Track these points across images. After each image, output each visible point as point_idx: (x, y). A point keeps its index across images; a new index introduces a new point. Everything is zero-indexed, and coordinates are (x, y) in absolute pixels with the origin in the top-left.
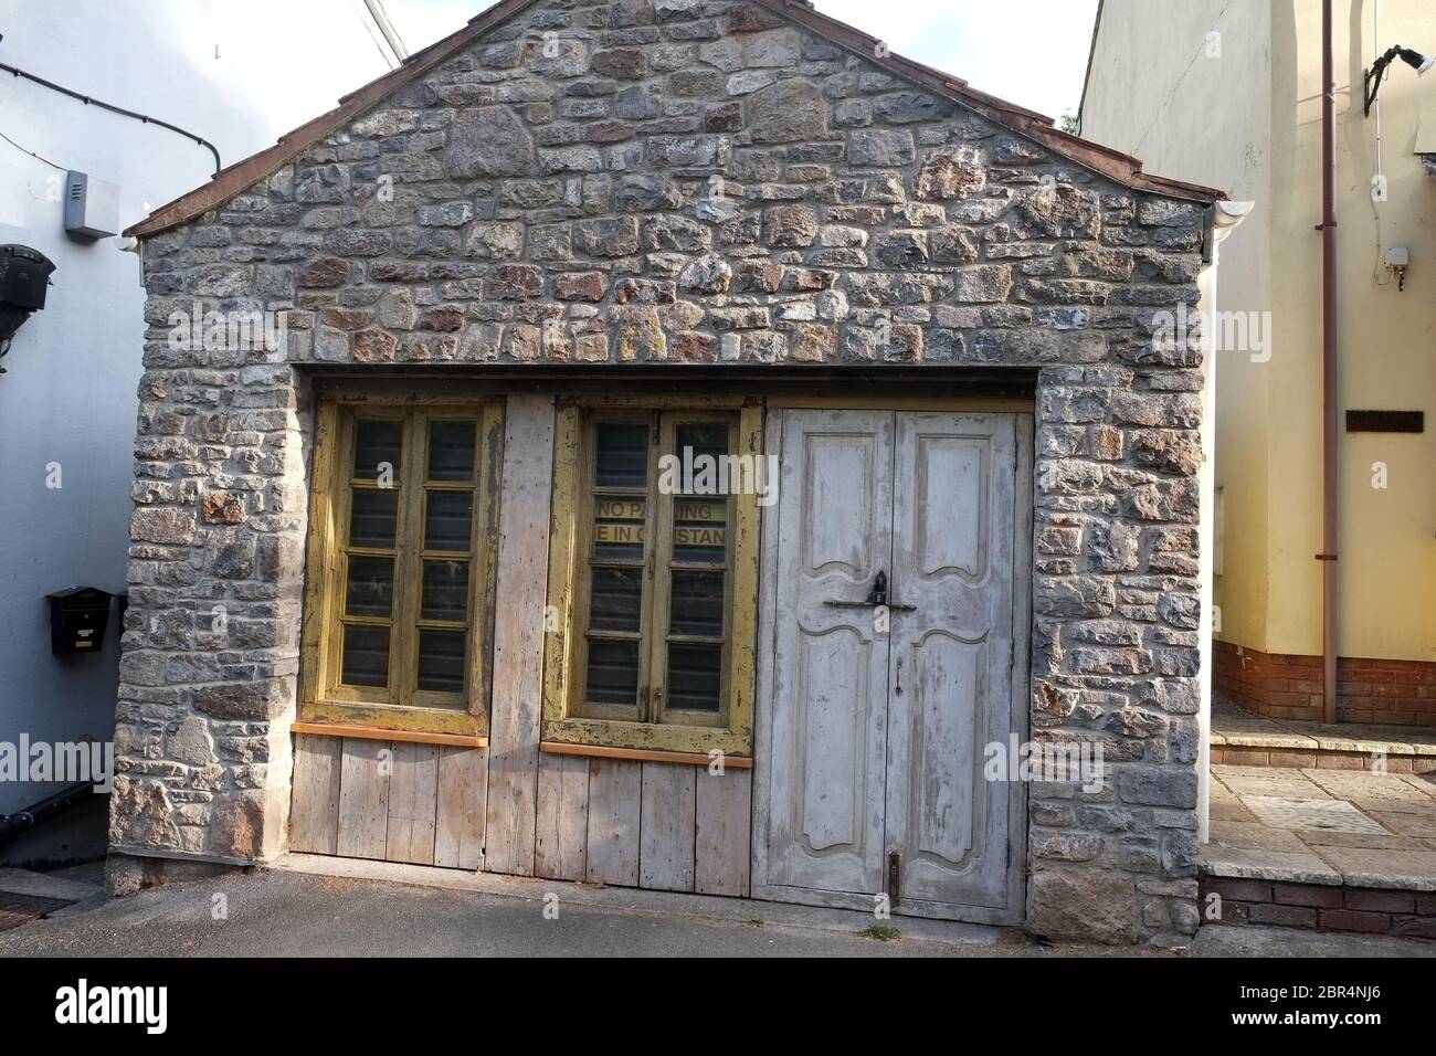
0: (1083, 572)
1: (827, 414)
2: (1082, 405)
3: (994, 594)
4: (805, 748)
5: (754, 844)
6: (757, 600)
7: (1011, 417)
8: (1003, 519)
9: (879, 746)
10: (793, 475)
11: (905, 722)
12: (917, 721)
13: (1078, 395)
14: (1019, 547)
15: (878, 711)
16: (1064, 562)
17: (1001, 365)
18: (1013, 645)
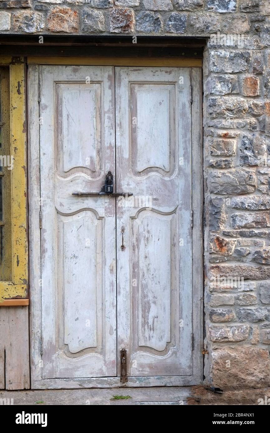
0: (238, 166)
1: (70, 69)
2: (235, 61)
3: (181, 183)
4: (63, 289)
5: (32, 355)
6: (27, 195)
7: (187, 71)
8: (185, 135)
9: (112, 284)
10: (48, 109)
11: (128, 267)
12: (135, 266)
13: (232, 55)
14: (195, 153)
15: (110, 261)
16: (226, 161)
17: (185, 35)
18: (193, 214)
